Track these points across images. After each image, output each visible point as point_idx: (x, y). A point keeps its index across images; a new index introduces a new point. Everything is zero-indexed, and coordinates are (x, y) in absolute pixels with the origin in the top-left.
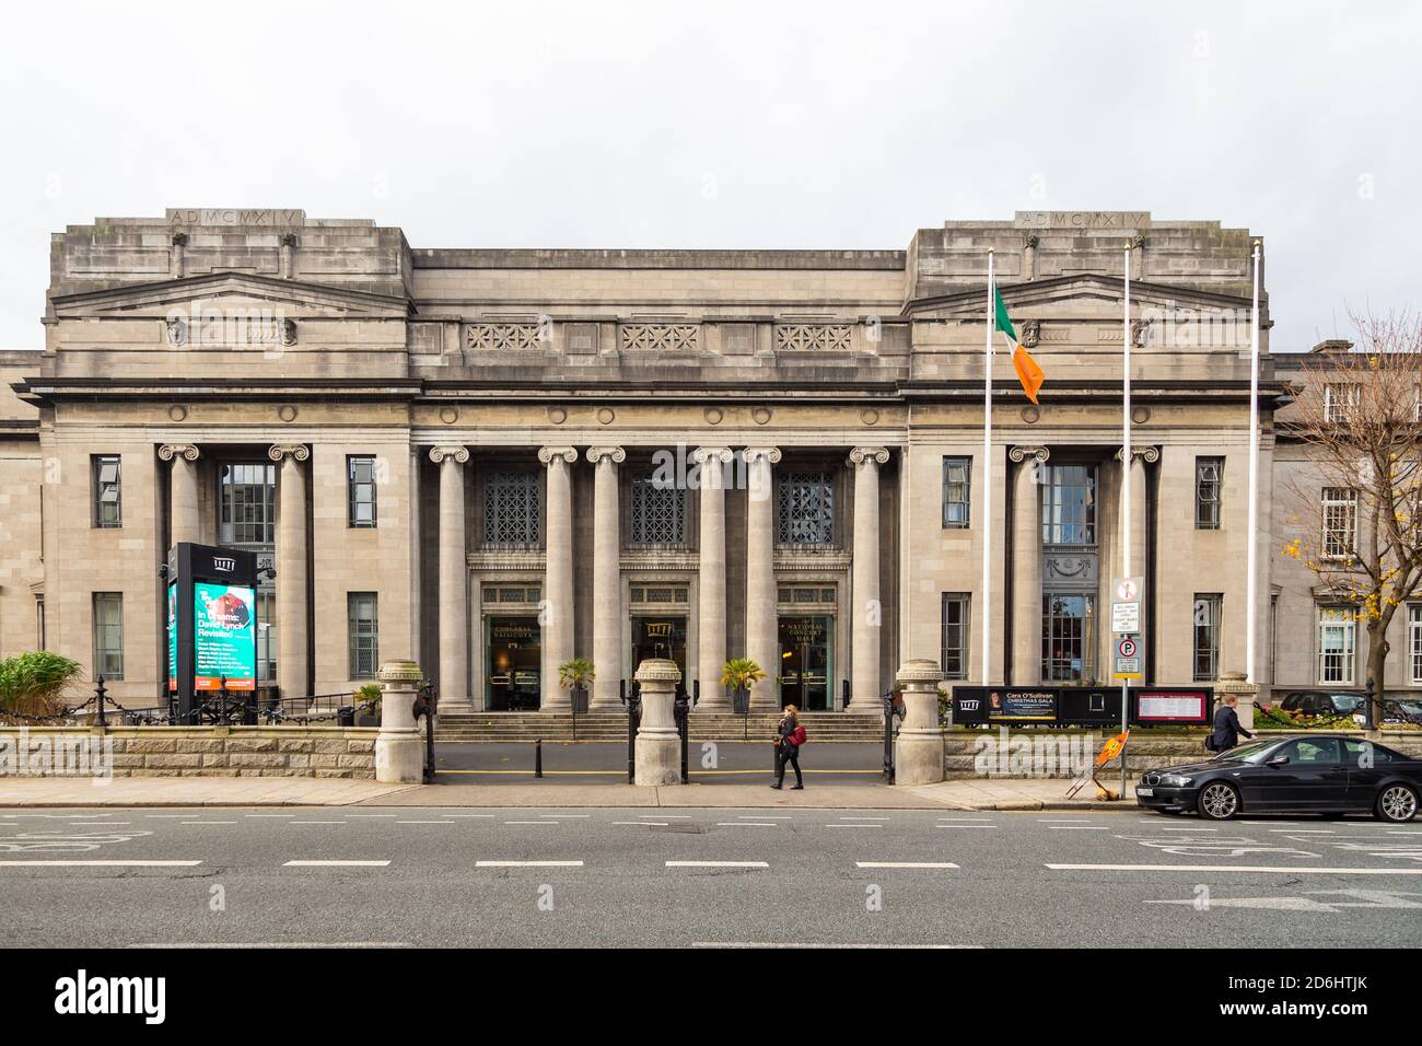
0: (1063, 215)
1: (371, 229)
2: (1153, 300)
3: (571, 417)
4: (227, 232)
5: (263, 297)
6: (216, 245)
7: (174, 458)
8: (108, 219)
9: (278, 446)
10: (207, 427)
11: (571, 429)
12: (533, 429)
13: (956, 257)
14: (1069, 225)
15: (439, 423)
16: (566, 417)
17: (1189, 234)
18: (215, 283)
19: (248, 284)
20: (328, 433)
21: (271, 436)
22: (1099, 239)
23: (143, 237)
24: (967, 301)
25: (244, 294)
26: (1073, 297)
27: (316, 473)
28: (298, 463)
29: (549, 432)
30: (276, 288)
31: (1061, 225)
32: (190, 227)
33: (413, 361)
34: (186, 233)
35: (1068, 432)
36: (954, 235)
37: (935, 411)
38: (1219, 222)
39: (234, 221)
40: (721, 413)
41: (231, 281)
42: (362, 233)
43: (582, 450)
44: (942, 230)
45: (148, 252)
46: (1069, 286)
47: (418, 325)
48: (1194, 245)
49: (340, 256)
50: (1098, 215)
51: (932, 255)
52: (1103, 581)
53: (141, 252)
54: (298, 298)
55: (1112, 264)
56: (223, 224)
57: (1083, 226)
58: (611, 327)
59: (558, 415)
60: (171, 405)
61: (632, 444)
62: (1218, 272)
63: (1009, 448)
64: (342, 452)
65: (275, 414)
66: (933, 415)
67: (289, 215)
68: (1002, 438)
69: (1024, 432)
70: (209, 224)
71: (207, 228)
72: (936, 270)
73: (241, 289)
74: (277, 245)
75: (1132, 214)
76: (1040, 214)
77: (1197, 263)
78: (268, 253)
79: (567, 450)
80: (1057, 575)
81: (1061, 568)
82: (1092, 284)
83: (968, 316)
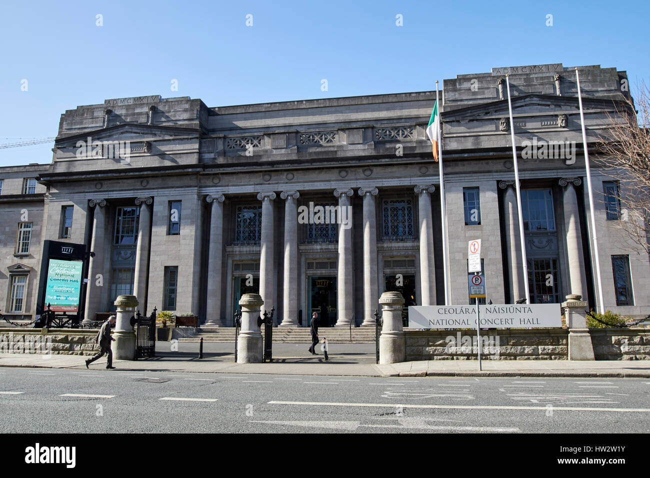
0: (517, 68)
1: (187, 100)
2: (569, 104)
3: (273, 178)
4: (128, 107)
5: (139, 133)
6: (123, 113)
7: (95, 206)
8: (82, 106)
9: (139, 198)
10: (110, 191)
11: (273, 184)
12: (255, 185)
13: (463, 91)
14: (520, 72)
15: (211, 184)
16: (271, 178)
17: (584, 72)
18: (120, 129)
19: (133, 128)
20: (161, 191)
21: (137, 194)
22: (536, 78)
23: (95, 112)
24: (470, 111)
25: (131, 132)
26: (526, 105)
27: (154, 210)
28: (147, 205)
29: (263, 186)
30: (145, 129)
31: (517, 73)
32: (113, 107)
33: (202, 156)
34: (111, 109)
35: (529, 172)
36: (462, 81)
37: (457, 165)
38: (599, 66)
39: (131, 102)
40: (347, 172)
41: (127, 127)
42: (184, 102)
43: (278, 194)
44: (456, 80)
45: (96, 118)
46: (523, 101)
47: (205, 140)
48: (588, 77)
49: (174, 113)
50: (535, 66)
51: (451, 91)
52: (560, 250)
53: (93, 118)
54: (154, 132)
55: (545, 89)
56: (126, 104)
57: (528, 72)
58: (294, 135)
59: (267, 177)
60: (97, 182)
61: (302, 189)
62: (602, 89)
63: (498, 182)
64: (166, 199)
65: (139, 183)
66: (456, 167)
67: (153, 98)
68: (494, 177)
69: (505, 173)
70: (121, 104)
71: (120, 106)
72: (453, 98)
73: (130, 130)
74: (147, 111)
75: (553, 65)
76: (505, 68)
77: (590, 85)
78: (143, 114)
79: (271, 193)
80: (534, 248)
81: (536, 243)
82: (535, 99)
83: (471, 118)
